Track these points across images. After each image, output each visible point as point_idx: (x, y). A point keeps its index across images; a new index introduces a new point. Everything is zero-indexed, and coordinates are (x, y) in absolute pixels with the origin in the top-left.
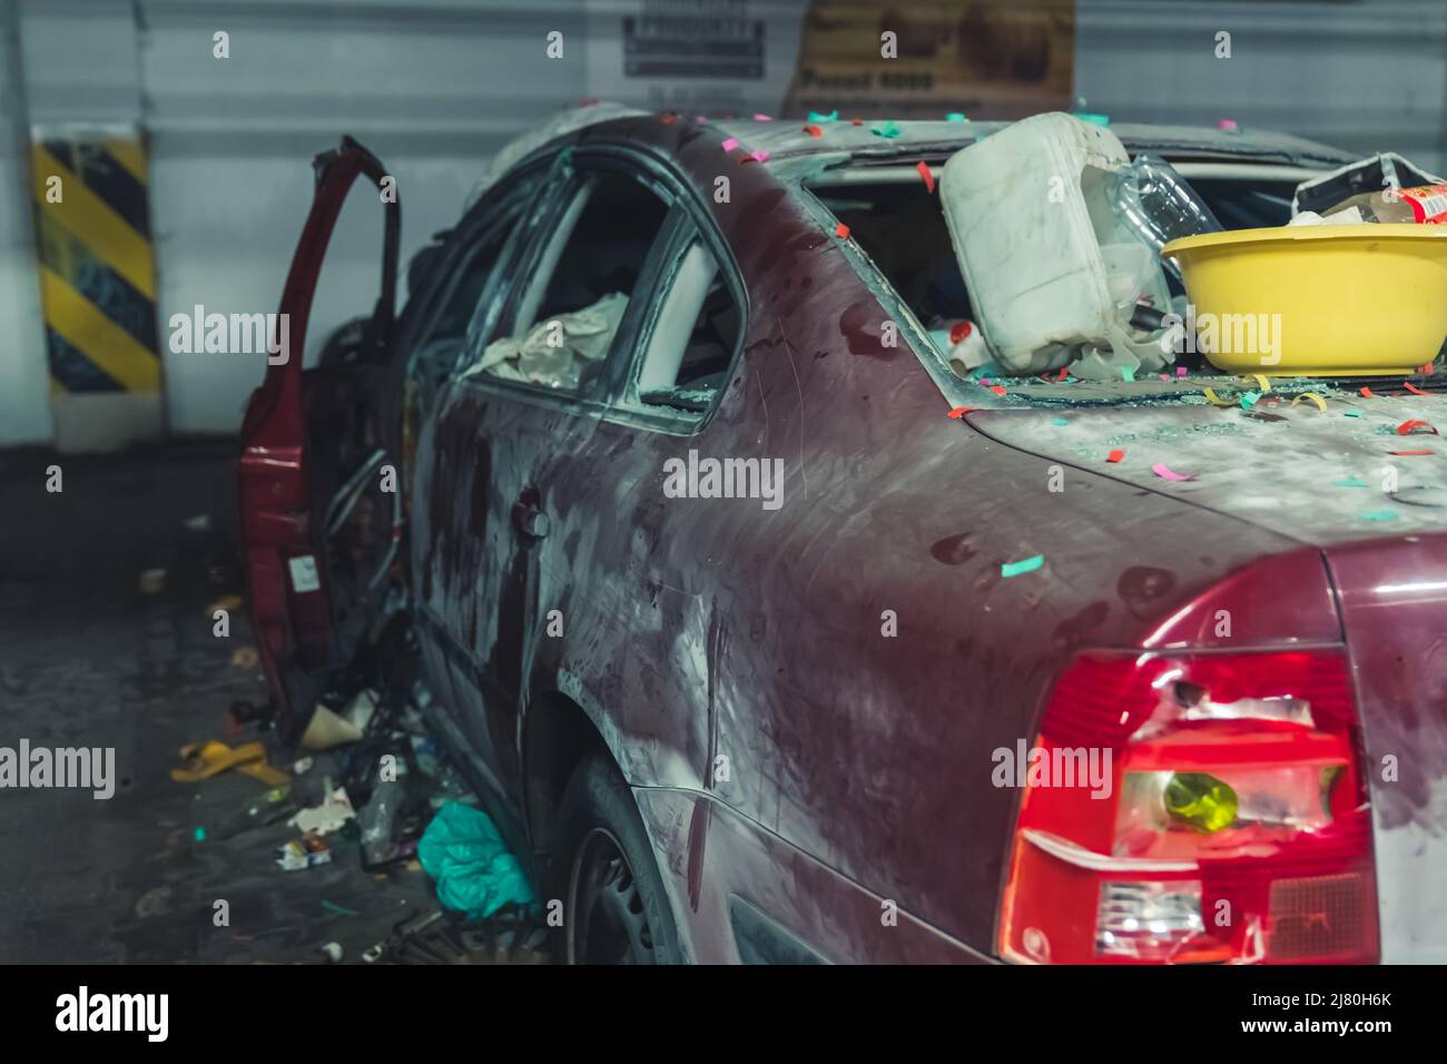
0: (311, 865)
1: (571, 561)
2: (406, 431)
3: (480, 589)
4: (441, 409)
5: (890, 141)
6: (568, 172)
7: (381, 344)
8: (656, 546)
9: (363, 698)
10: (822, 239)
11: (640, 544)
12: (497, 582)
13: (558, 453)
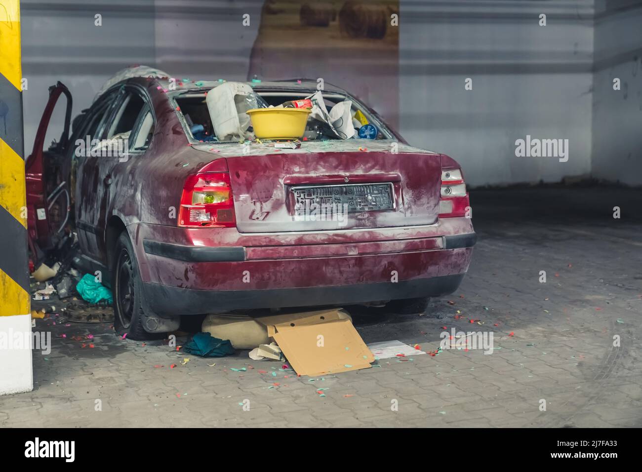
0: (44, 300)
1: (117, 187)
2: (72, 177)
3: (95, 207)
4: (85, 161)
5: (199, 87)
6: (123, 92)
7: (63, 148)
8: (133, 177)
9: (57, 264)
10: (172, 111)
11: (130, 178)
12: (100, 202)
13: (115, 164)
